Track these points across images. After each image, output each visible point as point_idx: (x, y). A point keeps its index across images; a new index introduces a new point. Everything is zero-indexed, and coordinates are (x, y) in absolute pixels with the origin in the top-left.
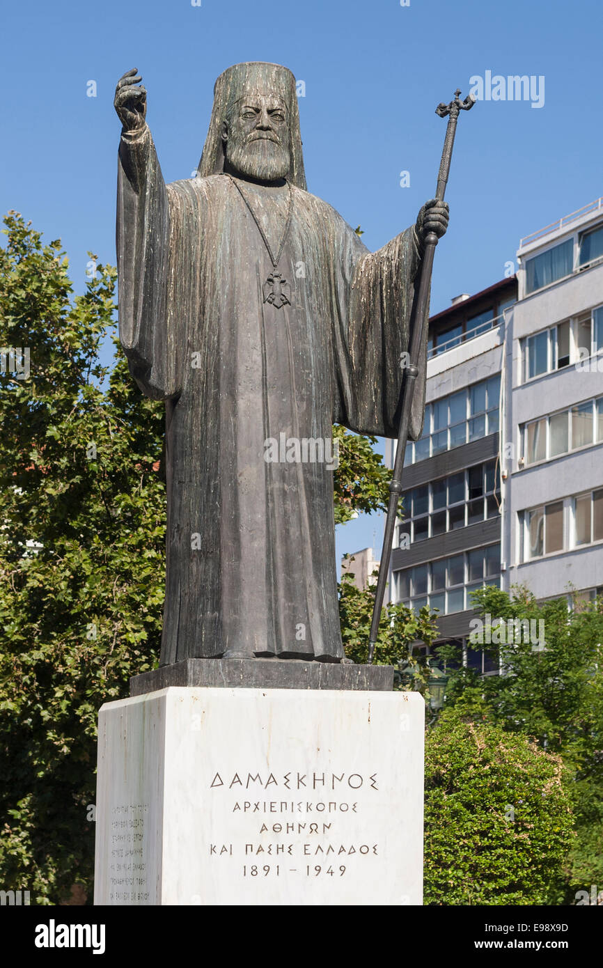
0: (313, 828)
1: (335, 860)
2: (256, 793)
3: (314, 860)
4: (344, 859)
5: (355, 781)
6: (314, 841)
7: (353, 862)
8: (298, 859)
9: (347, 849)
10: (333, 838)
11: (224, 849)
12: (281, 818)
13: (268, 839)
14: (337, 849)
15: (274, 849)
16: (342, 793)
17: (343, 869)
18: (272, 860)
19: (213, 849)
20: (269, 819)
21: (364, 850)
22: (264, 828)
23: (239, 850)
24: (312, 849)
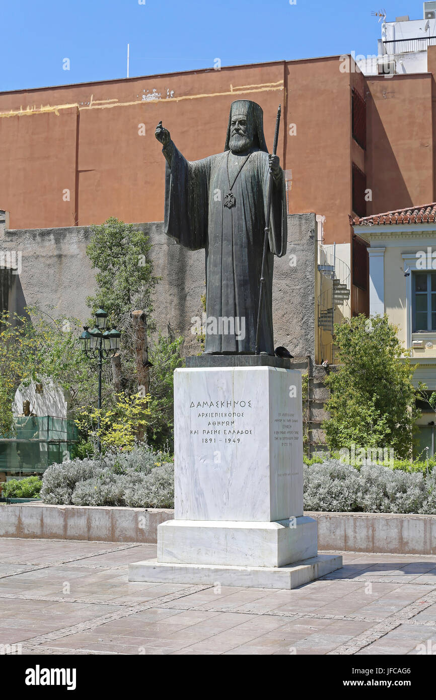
0: (227, 423)
1: (235, 437)
2: (206, 409)
3: (229, 436)
4: (239, 436)
5: (243, 404)
6: (228, 428)
7: (242, 437)
8: (221, 436)
9: (240, 432)
10: (236, 427)
11: (195, 432)
12: (215, 419)
13: (211, 427)
14: (236, 432)
15: (213, 432)
16: (238, 409)
17: (239, 440)
18: (212, 436)
19: (191, 432)
20: (211, 420)
21: (247, 432)
22: (209, 424)
23: (201, 432)
24: (227, 432)
